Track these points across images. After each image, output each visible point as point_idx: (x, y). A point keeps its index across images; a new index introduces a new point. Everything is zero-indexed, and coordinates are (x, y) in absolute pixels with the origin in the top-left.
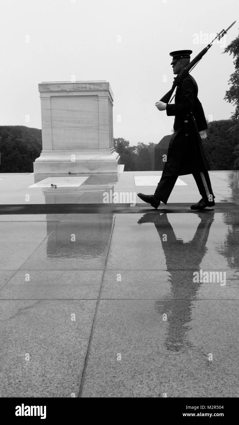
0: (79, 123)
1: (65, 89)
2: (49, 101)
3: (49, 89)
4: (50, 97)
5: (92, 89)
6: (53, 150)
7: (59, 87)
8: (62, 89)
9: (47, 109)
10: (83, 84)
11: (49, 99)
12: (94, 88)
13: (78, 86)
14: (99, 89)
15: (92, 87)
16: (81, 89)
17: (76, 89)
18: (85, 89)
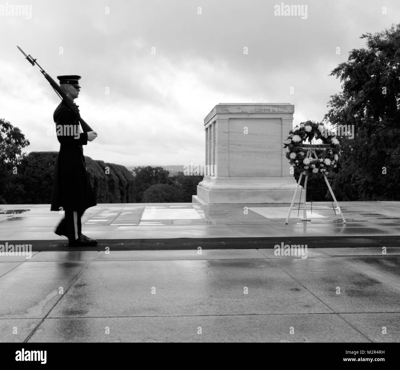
0: (259, 148)
1: (245, 111)
2: (227, 123)
3: (228, 111)
4: (228, 119)
5: (276, 111)
6: (229, 177)
7: (239, 108)
8: (243, 111)
9: (224, 132)
10: (266, 107)
11: (227, 121)
12: (278, 111)
13: (261, 108)
14: (283, 112)
15: (276, 109)
16: (263, 112)
17: (258, 111)
18: (268, 112)
